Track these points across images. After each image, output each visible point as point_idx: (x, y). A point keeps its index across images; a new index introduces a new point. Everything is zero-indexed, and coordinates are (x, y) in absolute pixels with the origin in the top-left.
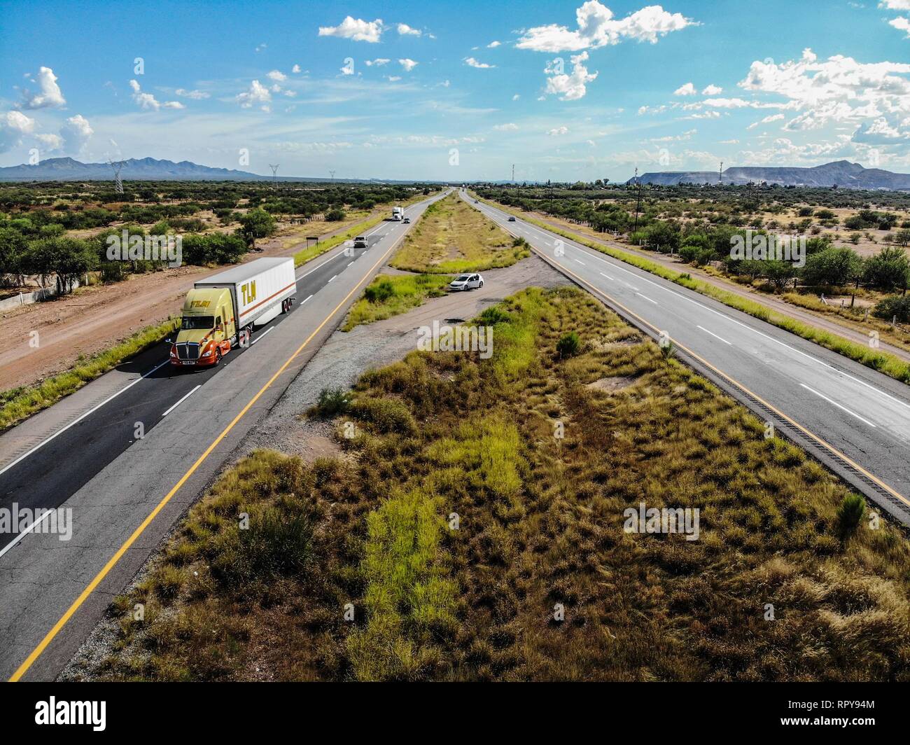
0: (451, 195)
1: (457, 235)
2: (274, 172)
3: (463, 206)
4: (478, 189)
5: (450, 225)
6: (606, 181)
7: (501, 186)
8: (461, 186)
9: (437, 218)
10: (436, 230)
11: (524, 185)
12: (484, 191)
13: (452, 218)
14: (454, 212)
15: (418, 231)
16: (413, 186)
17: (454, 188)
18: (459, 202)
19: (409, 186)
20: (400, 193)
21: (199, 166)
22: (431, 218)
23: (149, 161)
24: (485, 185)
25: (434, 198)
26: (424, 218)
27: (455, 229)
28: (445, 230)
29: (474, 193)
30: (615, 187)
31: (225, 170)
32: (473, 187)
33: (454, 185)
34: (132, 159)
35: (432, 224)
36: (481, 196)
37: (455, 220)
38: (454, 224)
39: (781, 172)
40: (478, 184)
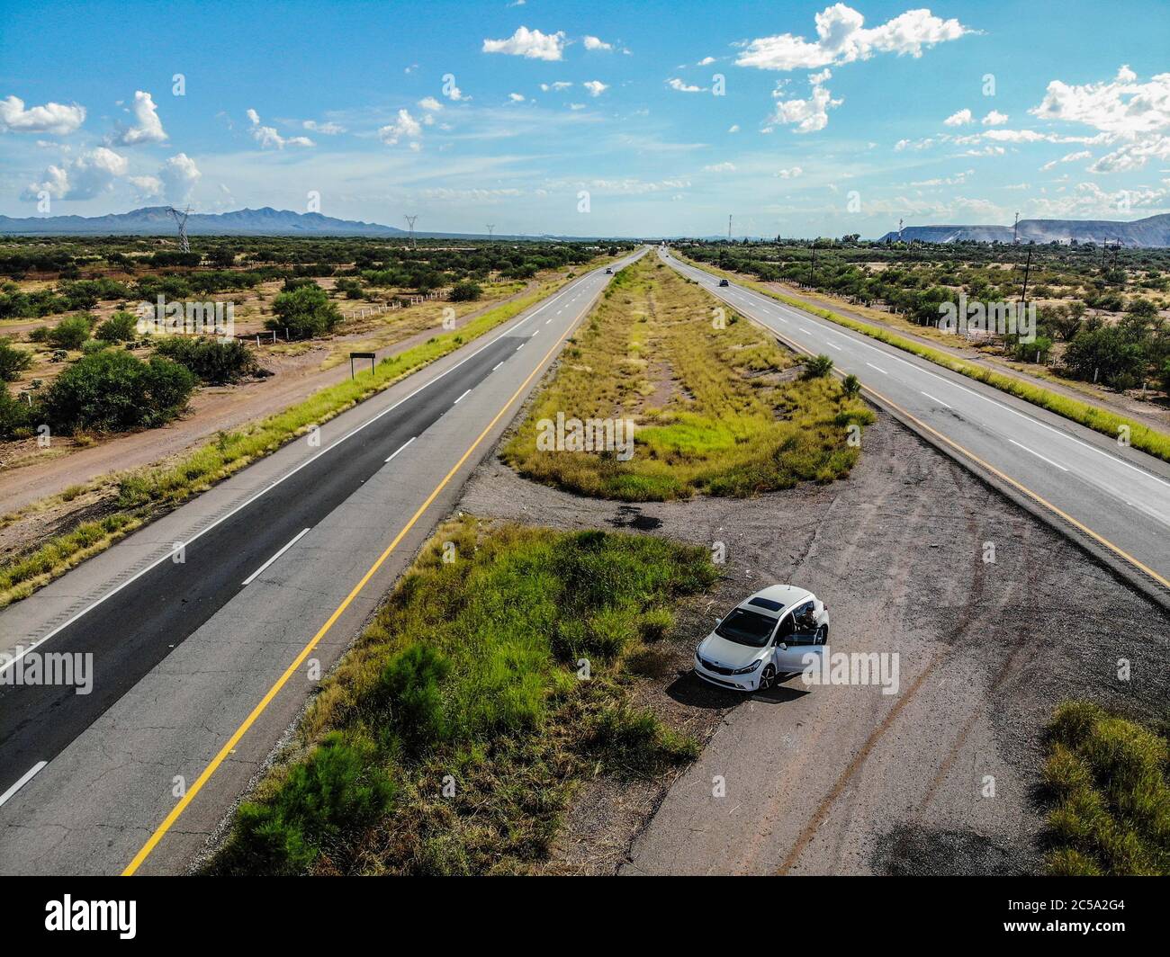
0: (646, 256)
1: (665, 333)
2: (411, 226)
3: (665, 271)
4: (684, 248)
5: (651, 307)
6: (857, 236)
7: (714, 244)
8: (659, 243)
9: (629, 295)
10: (628, 321)
11: (746, 242)
12: (694, 250)
13: (652, 295)
14: (655, 283)
15: (594, 327)
16: (596, 244)
17: (651, 247)
18: (660, 266)
19: (590, 244)
20: (576, 254)
21: (329, 218)
22: (619, 295)
23: (268, 211)
24: (692, 242)
25: (623, 262)
26: (607, 296)
27: (660, 317)
28: (643, 321)
29: (679, 253)
30: (872, 245)
31: (361, 223)
32: (675, 245)
33: (651, 243)
34: (246, 209)
35: (620, 307)
36: (690, 257)
37: (658, 299)
38: (658, 306)
39: (1091, 227)
40: (683, 240)
